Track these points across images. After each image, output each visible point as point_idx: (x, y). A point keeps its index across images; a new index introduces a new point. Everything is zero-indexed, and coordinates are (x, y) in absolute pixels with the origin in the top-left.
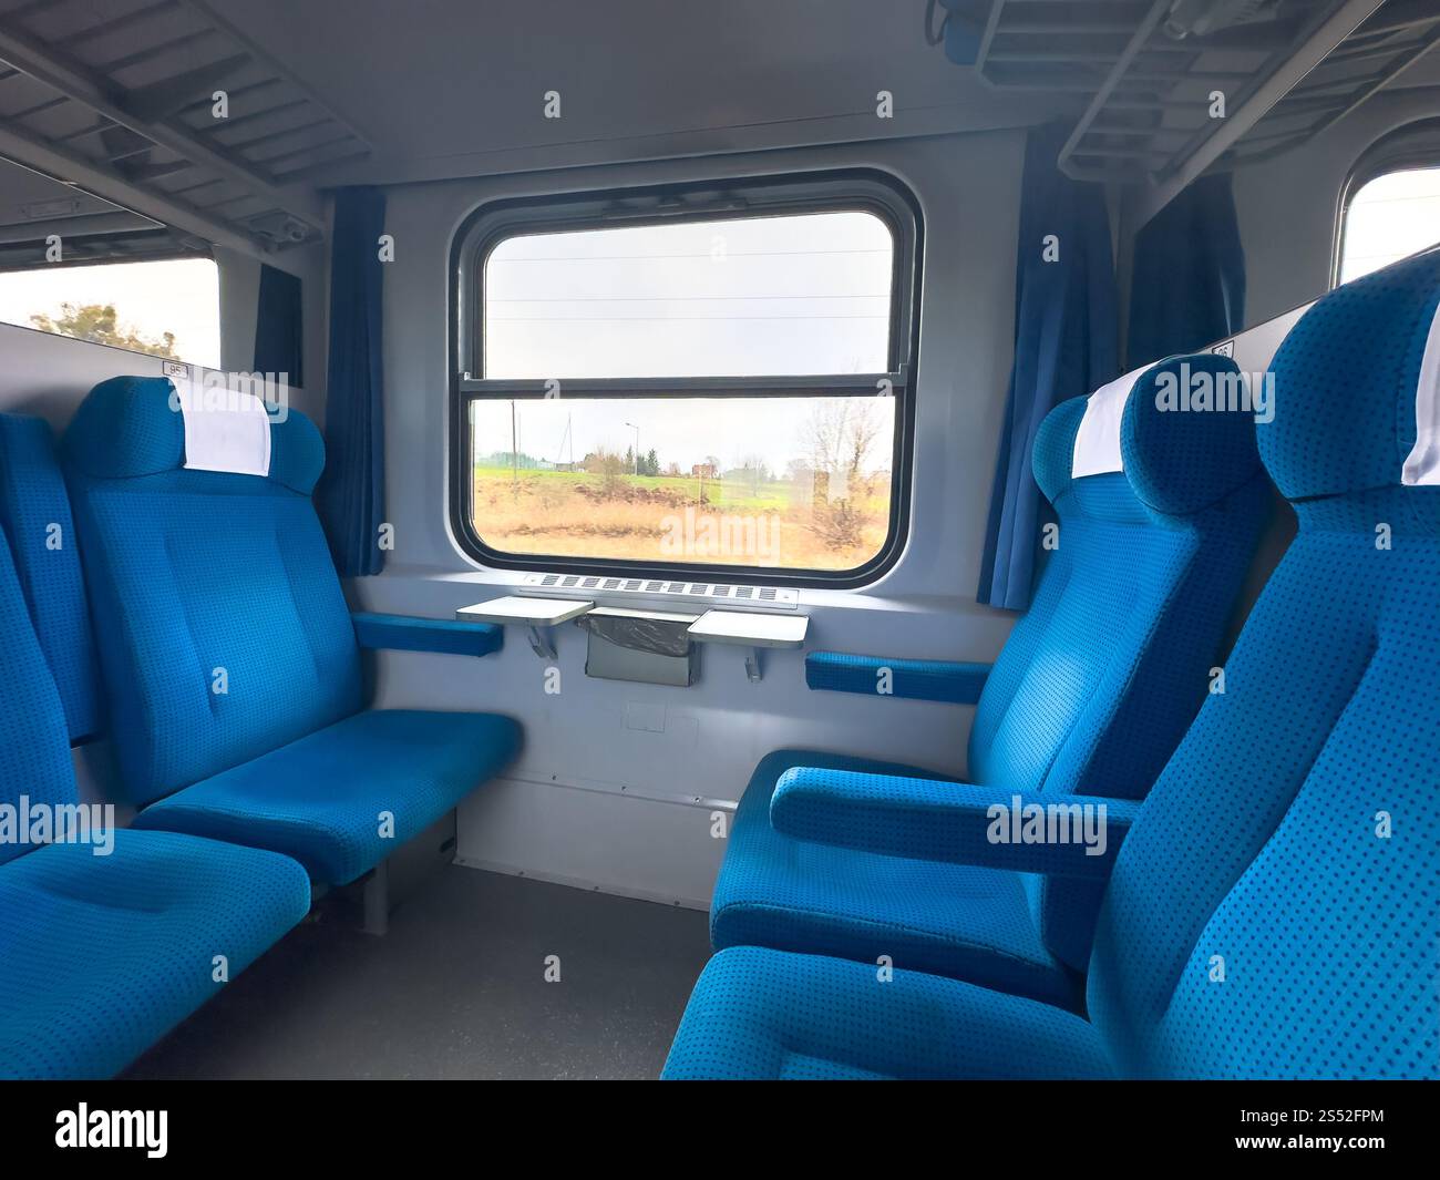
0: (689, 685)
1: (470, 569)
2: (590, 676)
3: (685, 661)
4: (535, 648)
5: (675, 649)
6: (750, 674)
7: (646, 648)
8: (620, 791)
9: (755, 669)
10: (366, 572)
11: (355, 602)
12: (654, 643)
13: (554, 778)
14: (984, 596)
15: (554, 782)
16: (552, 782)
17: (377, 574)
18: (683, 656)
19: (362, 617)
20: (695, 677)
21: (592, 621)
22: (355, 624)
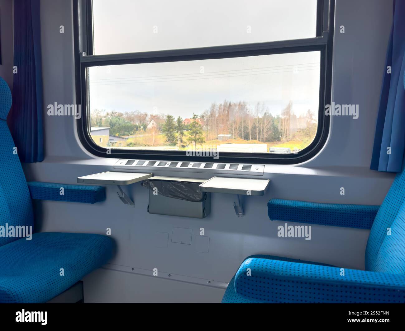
0: (204, 217)
1: (88, 158)
2: (150, 213)
3: (201, 204)
4: (121, 198)
5: (195, 198)
6: (237, 212)
7: (180, 197)
8: (168, 277)
9: (240, 209)
10: (35, 161)
11: (30, 176)
12: (184, 195)
13: (133, 269)
14: (374, 166)
15: (133, 271)
16: (132, 271)
17: (41, 161)
18: (200, 201)
19: (33, 184)
20: (207, 213)
21: (151, 183)
22: (29, 187)
